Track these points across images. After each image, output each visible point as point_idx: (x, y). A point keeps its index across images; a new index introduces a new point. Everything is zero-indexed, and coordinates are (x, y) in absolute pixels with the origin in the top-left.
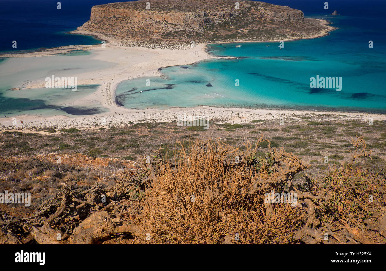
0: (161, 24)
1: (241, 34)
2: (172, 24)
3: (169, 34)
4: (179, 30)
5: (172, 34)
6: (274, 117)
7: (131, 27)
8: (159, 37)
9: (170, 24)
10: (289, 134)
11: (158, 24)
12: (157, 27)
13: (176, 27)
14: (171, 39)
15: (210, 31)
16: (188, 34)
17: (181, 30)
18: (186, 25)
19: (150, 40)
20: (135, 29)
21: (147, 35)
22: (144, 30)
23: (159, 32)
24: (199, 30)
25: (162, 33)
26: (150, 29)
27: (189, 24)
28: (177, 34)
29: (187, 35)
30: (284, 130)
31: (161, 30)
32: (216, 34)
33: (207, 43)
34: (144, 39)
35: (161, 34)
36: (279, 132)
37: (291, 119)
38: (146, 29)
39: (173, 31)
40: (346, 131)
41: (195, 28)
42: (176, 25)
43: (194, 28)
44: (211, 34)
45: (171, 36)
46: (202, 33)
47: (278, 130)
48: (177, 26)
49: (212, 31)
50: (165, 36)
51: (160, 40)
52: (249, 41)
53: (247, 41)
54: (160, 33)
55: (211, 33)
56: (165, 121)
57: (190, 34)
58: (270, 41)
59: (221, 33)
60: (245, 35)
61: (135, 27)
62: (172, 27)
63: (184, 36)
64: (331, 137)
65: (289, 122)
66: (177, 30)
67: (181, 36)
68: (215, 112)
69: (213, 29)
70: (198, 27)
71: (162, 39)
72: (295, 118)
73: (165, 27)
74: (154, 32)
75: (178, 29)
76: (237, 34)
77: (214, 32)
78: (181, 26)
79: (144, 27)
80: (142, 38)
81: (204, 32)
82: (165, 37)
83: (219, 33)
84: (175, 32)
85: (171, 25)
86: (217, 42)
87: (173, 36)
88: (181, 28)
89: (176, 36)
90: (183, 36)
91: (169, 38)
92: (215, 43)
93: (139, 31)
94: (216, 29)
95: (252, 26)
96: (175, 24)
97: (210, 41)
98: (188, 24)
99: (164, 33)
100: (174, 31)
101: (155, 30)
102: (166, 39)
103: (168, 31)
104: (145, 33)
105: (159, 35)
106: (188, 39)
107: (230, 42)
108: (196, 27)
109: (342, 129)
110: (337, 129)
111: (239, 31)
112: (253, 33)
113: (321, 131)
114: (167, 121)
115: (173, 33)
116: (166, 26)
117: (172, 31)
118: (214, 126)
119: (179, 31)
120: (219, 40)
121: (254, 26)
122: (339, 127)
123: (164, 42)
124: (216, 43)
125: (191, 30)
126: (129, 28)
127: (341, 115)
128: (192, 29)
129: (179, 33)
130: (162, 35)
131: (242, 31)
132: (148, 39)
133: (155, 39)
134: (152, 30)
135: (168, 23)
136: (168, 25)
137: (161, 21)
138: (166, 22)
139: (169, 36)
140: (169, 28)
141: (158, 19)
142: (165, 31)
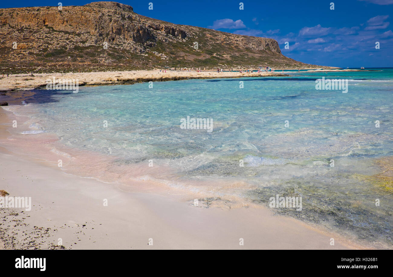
0: (36, 32)
2: (66, 32)
3: (59, 53)
4: (87, 44)
5: (69, 53)
8: (29, 58)
9: (60, 31)
11: (26, 32)
13: (76, 38)
14: (66, 62)
15: (159, 53)
16: (111, 53)
17: (91, 46)
18: (104, 36)
23: (29, 49)
24: (136, 49)
25: (40, 51)
27: (111, 33)
28: (81, 52)
29: (109, 55)
31: (35, 45)
32: (175, 58)
35: (36, 51)
39: (70, 46)
41: (124, 43)
42: (77, 35)
43: (122, 43)
44: (165, 58)
45: (67, 56)
48: (79, 35)
49: (162, 53)
50: (47, 56)
54: (32, 51)
55: (163, 56)
57: (116, 54)
59: (184, 56)
60: (231, 61)
62: (67, 39)
66: (81, 45)
67: (93, 55)
69: (164, 50)
70: (131, 41)
71: (40, 62)
73: (46, 37)
74: (13, 49)
75: (83, 42)
76: (215, 59)
77: (167, 54)
78: (90, 37)
82: (47, 58)
83: (181, 57)
84: (76, 48)
85: (62, 34)
87: (72, 57)
88: (90, 41)
89: (81, 57)
90: (100, 57)
91: (63, 61)
94: (168, 50)
96: (73, 33)
98: (108, 34)
99: (45, 50)
100: (72, 47)
101: (16, 45)
102: (52, 61)
103: (55, 46)
105: (30, 53)
106: (115, 62)
108: (126, 41)
115: (71, 50)
116: (48, 35)
117: (68, 47)
119: (87, 48)
125: (118, 47)
128: (118, 45)
129: (89, 50)
130: (37, 55)
133: (15, 62)
134: (8, 45)
135: (54, 31)
136: (55, 34)
137: (35, 28)
138: (49, 28)
139: (62, 57)
140: (57, 41)
141: (25, 24)
142: (47, 45)
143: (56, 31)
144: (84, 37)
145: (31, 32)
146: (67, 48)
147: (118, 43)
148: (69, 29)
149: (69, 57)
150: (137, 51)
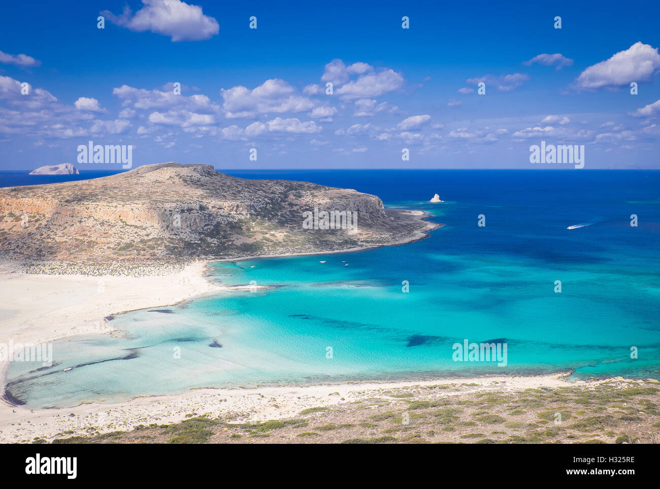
0: (113, 226)
1: (272, 241)
2: (136, 227)
3: (128, 247)
4: (151, 237)
5: (136, 247)
6: (343, 399)
7: (49, 235)
8: (108, 252)
9: (131, 226)
10: (375, 431)
11: (106, 226)
12: (104, 234)
13: (144, 232)
14: (132, 257)
15: (212, 239)
16: (168, 244)
17: (153, 238)
18: (164, 228)
19: (88, 259)
20: (57, 238)
21: (82, 250)
22: (77, 240)
23: (108, 243)
24: (191, 237)
25: (115, 245)
26: (90, 237)
27: (170, 225)
28: (145, 245)
29: (166, 247)
30: (365, 425)
31: (112, 240)
32: (225, 243)
33: (207, 261)
34: (76, 258)
35: (112, 246)
36: (355, 429)
37: (377, 401)
38: (80, 238)
40: (478, 415)
41: (182, 232)
42: (143, 229)
43: (179, 233)
44: (215, 244)
45: (134, 249)
46: (197, 242)
47: (354, 426)
48: (145, 229)
49: (215, 238)
50: (120, 250)
51: (109, 259)
52: (287, 254)
53: (283, 255)
54: (110, 245)
55: (214, 241)
56: (119, 429)
57: (172, 245)
58: (328, 252)
59: (234, 240)
60: (280, 242)
61: (56, 235)
62: (136, 233)
63: (159, 248)
64: (452, 430)
65: (373, 407)
66: (146, 238)
67: (153, 248)
68: (225, 401)
69: (218, 233)
70: (188, 230)
71: (115, 256)
72: (384, 397)
73: (121, 232)
74: (97, 243)
75: (147, 235)
76: (264, 241)
77: (219, 239)
78: (153, 230)
79: (75, 234)
80: (72, 256)
81: (201, 239)
82: (120, 252)
83: (231, 241)
84: (142, 241)
85: (133, 228)
86: (226, 257)
87: (137, 250)
88: (153, 234)
89: (144, 250)
90: (158, 250)
91: (130, 255)
92: (222, 260)
93: (66, 242)
94: (222, 233)
95: (291, 226)
96: (141, 227)
97: (213, 257)
99: (119, 244)
100: (139, 240)
101: (99, 239)
102: (123, 255)
103: (126, 240)
104: (77, 246)
105: (109, 248)
106: (168, 254)
107: (252, 257)
108: (183, 231)
109: (471, 411)
110: (461, 412)
111: (267, 236)
112: (294, 238)
113: (434, 418)
114: (123, 429)
115: (137, 243)
116: (122, 230)
117: (136, 240)
118: (226, 429)
119: (150, 240)
120: (231, 255)
121: (295, 225)
122: (466, 409)
123: (118, 261)
124: (225, 260)
125: (175, 237)
126: (43, 237)
127: (467, 385)
128: (176, 235)
129: (150, 243)
130: (114, 249)
131: (273, 235)
132: (84, 256)
133: (98, 256)
134: (93, 239)
135: (127, 225)
136: (127, 229)
137: (113, 222)
138: (123, 222)
139: (130, 251)
140: (128, 235)
141: (106, 218)
142: (120, 240)
143: (128, 225)
144: (148, 231)
145: (109, 225)
146: (134, 242)
147: (176, 233)
148: (138, 224)
149: (135, 251)
150: (192, 239)
